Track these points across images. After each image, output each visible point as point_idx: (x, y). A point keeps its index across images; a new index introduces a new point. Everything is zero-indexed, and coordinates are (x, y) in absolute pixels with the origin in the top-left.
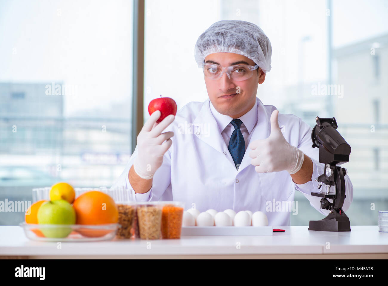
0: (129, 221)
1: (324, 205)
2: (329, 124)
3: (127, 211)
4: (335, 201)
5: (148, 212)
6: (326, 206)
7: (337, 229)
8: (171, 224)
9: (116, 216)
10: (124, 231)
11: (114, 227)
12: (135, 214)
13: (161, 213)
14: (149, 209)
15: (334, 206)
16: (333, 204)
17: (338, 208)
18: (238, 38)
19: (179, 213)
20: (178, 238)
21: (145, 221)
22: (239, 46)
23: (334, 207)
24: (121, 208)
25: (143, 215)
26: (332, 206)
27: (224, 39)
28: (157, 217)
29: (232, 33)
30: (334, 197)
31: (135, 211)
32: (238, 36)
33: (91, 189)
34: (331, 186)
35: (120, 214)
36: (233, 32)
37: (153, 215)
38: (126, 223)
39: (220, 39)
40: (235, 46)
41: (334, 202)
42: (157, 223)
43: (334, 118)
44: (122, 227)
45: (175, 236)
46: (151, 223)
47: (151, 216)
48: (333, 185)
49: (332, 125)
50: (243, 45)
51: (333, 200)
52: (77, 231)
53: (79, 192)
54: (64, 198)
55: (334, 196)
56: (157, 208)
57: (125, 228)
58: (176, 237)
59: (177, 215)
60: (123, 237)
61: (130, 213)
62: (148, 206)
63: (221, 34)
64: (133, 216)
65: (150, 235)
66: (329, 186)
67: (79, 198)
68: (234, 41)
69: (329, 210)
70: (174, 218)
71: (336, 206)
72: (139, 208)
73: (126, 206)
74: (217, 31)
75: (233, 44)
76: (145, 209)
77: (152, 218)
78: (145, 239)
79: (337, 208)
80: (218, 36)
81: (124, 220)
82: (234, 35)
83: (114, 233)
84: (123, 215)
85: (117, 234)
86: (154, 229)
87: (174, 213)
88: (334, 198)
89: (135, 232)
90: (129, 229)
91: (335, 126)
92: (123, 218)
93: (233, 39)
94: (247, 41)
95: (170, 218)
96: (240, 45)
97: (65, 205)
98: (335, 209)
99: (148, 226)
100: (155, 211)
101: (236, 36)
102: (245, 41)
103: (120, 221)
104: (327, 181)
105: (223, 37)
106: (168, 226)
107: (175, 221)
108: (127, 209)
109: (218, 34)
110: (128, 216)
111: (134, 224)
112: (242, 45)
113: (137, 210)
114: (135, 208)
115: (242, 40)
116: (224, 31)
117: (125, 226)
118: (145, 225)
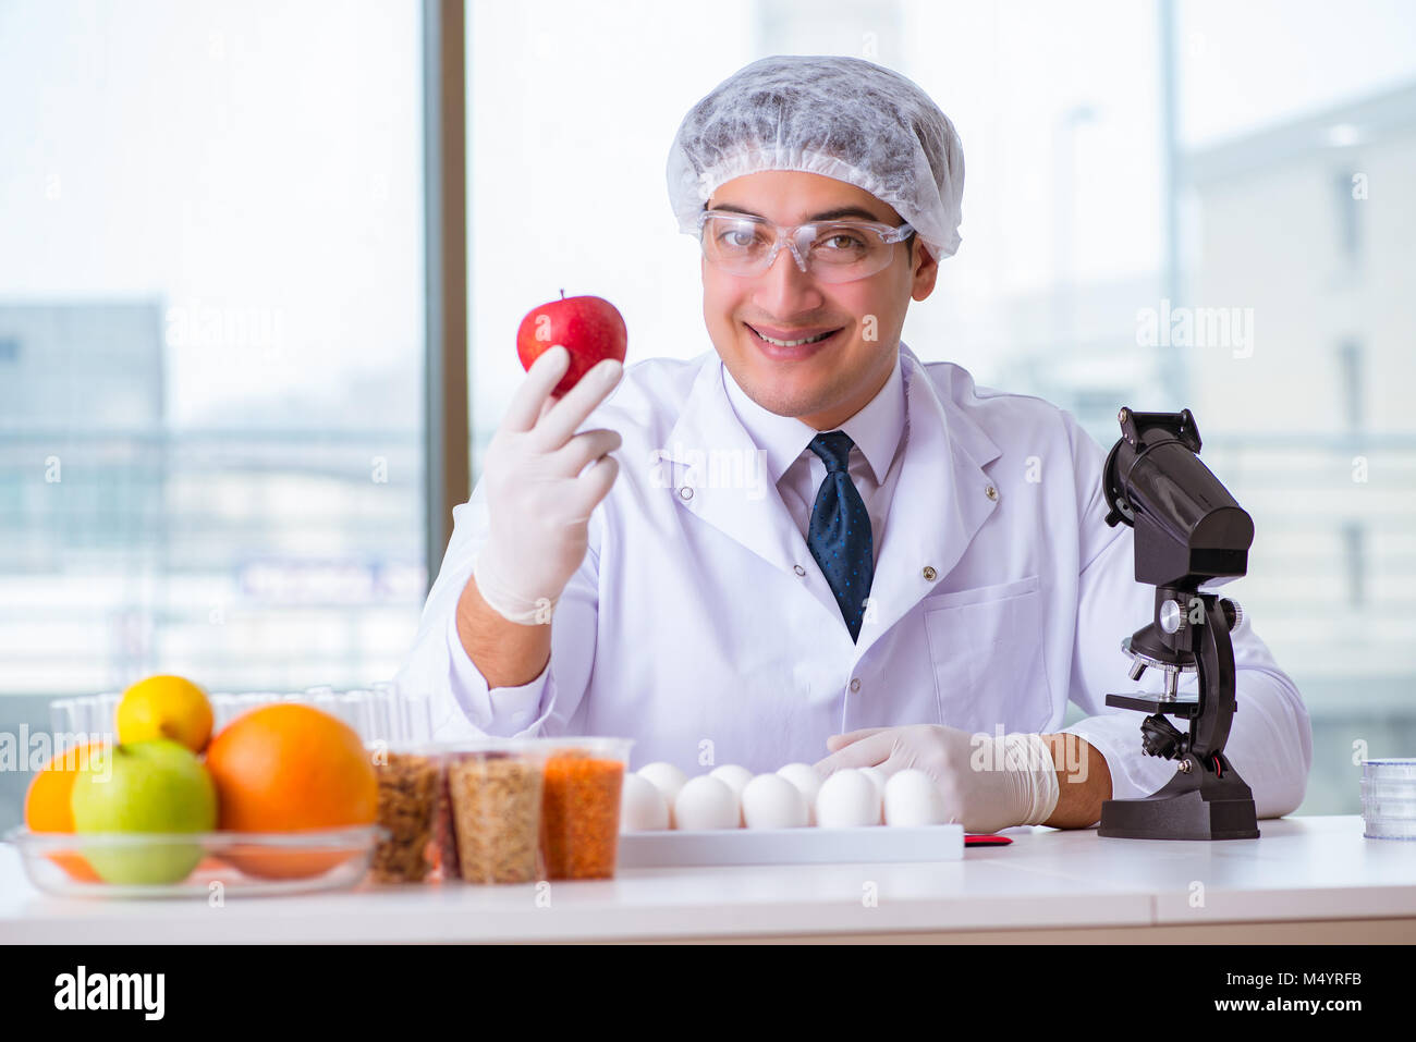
0: (417, 814)
1: (1156, 741)
2: (1168, 435)
3: (411, 778)
4: (1198, 727)
5: (490, 780)
6: (1162, 743)
7: (1208, 830)
8: (580, 824)
9: (371, 799)
10: (401, 853)
11: (364, 838)
12: (439, 790)
13: (539, 782)
14: (492, 768)
15: (1193, 742)
16: (1191, 738)
17: (1208, 752)
18: (837, 116)
19: (607, 782)
20: (605, 876)
21: (479, 813)
22: (842, 147)
23: (1194, 749)
25: (473, 793)
26: (1184, 746)
27: (786, 117)
28: (525, 796)
29: (816, 96)
30: (1195, 711)
31: (441, 777)
32: (840, 109)
33: (275, 699)
34: (1180, 670)
35: (386, 791)
36: (819, 92)
37: (511, 792)
38: (408, 821)
39: (771, 120)
40: (828, 145)
41: (1193, 727)
42: (524, 822)
43: (1187, 412)
44: (394, 840)
45: (593, 870)
46: (500, 822)
47: (503, 793)
48: (1189, 663)
49: (1181, 438)
50: (858, 142)
51: (1188, 721)
52: (224, 858)
53: (227, 707)
54: (169, 732)
55: (1194, 704)
56: (524, 765)
57: (403, 841)
58: (600, 871)
59: (601, 788)
60: (396, 877)
61: (421, 785)
62: (492, 756)
63: (774, 101)
64: (432, 796)
65: (501, 865)
66: (1175, 669)
67: (229, 731)
68: (823, 125)
69: (1176, 758)
70: (589, 801)
71: (1203, 746)
72: (456, 764)
73: (408, 757)
74: (757, 90)
75: (819, 137)
76: (480, 769)
77: (507, 802)
78: (481, 882)
79: (1203, 751)
80: (764, 109)
81: (402, 813)
82: (824, 104)
83: (363, 862)
84: (397, 795)
85: (374, 867)
86: (515, 845)
87: (587, 782)
88: (1195, 715)
89: (443, 855)
90: (417, 844)
91: (1192, 443)
92: (396, 805)
93: (819, 118)
94: (871, 128)
95: (572, 802)
96: (845, 143)
97: (175, 759)
98: (1199, 756)
99: (493, 833)
100: (516, 776)
101: (830, 109)
102: (865, 126)
103: (386, 816)
104: (1166, 649)
105: (783, 111)
106: (568, 832)
107: (591, 813)
108: (409, 771)
109: (761, 99)
110: (413, 795)
111: (437, 826)
112: (853, 141)
113: (447, 772)
114: (439, 766)
115: (855, 122)
116: (786, 89)
117: (405, 836)
118: (478, 828)
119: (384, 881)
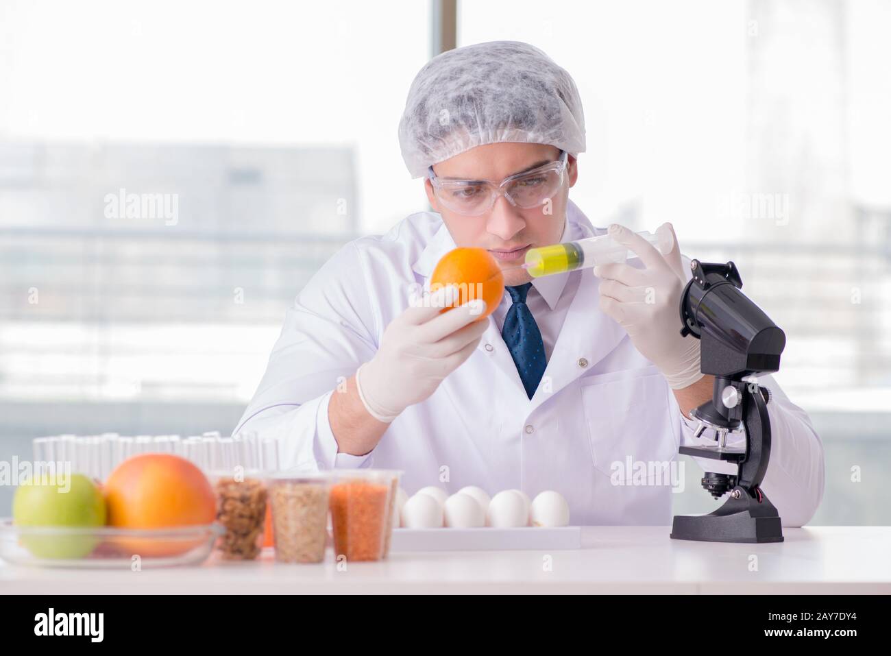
3: (248, 493)
8: (356, 526)
10: (240, 542)
11: (216, 530)
13: (326, 499)
18: (512, 101)
21: (286, 518)
24: (232, 488)
28: (316, 508)
29: (493, 90)
35: (231, 502)
36: (493, 87)
37: (305, 505)
38: (245, 521)
40: (512, 123)
42: (314, 524)
44: (235, 533)
45: (365, 556)
46: (298, 524)
47: (299, 506)
50: (529, 116)
56: (316, 489)
57: (242, 534)
58: (369, 556)
59: (371, 503)
60: (237, 556)
61: (255, 498)
62: (298, 482)
64: (261, 506)
65: (298, 551)
68: (506, 110)
70: (362, 512)
75: (505, 120)
76: (287, 490)
78: (286, 561)
81: (241, 516)
82: (501, 95)
83: (214, 546)
84: (239, 505)
86: (307, 539)
87: (362, 500)
90: (252, 536)
92: (237, 512)
94: (534, 104)
95: (351, 513)
96: (522, 119)
99: (293, 531)
100: (308, 494)
101: (506, 98)
102: (530, 104)
103: (230, 517)
106: (349, 531)
107: (364, 519)
108: (248, 489)
110: (249, 505)
111: (266, 525)
112: (527, 116)
114: (264, 486)
117: (244, 531)
118: (286, 528)
119: (229, 559)
